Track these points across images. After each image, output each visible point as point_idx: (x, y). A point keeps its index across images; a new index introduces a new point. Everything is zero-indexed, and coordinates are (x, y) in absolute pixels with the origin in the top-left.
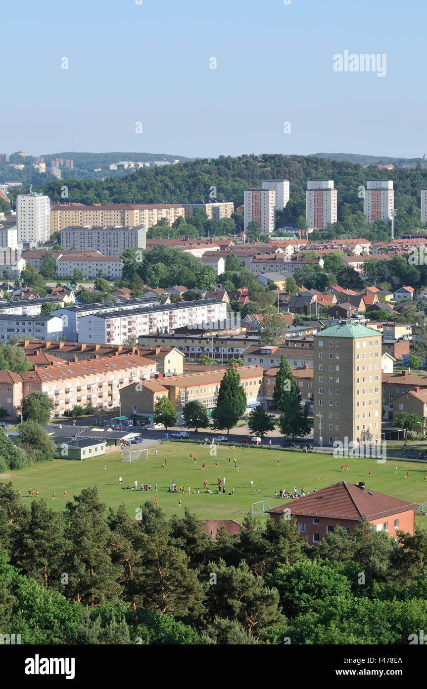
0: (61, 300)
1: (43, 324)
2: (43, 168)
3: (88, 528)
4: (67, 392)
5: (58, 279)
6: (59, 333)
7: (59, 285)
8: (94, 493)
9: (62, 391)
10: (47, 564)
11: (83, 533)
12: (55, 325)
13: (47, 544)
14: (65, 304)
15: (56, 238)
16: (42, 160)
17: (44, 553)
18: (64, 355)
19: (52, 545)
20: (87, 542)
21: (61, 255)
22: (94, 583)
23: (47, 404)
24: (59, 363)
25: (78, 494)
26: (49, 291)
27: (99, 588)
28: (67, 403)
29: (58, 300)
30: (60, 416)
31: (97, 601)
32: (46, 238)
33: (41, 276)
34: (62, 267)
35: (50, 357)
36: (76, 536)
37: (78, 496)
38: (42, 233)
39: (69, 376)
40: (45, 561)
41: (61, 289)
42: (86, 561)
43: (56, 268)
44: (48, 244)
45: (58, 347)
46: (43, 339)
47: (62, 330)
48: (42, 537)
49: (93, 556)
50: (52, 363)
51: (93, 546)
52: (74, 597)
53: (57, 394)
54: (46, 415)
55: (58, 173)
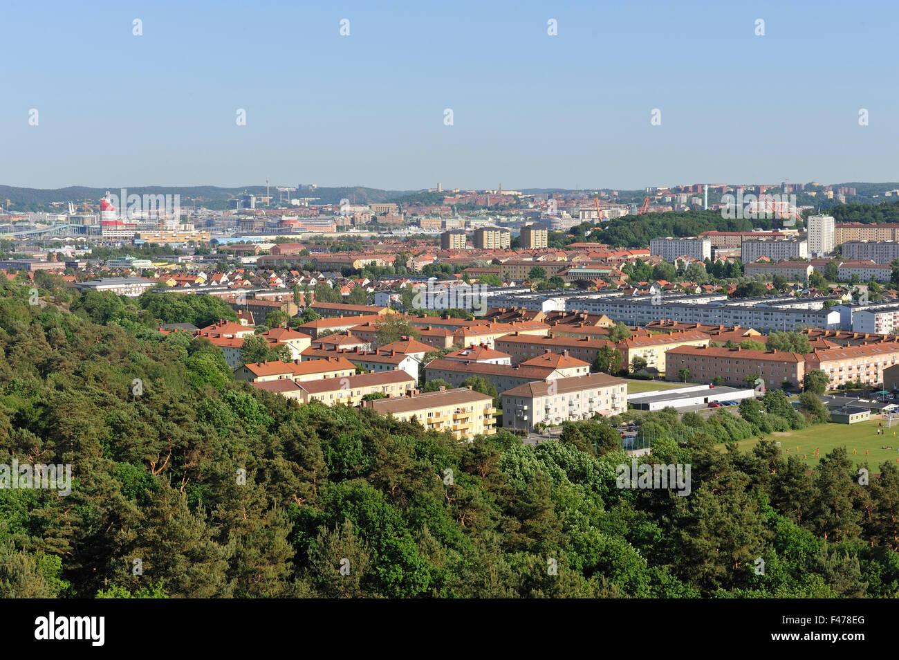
0: (840, 298)
1: (824, 317)
2: (831, 194)
3: (835, 480)
4: (840, 371)
5: (838, 281)
6: (837, 324)
7: (839, 287)
8: (843, 451)
9: (836, 370)
10: (800, 506)
11: (830, 483)
12: (834, 318)
13: (800, 491)
14: (843, 302)
15: (839, 250)
16: (831, 188)
17: (797, 499)
18: (839, 341)
19: (804, 491)
20: (833, 491)
21: (842, 263)
22: (837, 525)
23: (824, 380)
24: (834, 347)
25: (830, 452)
26: (831, 291)
27: (842, 529)
28: (840, 379)
29: (837, 298)
30: (834, 389)
31: (840, 539)
32: (831, 249)
33: (824, 279)
34: (842, 272)
35: (828, 343)
36: (824, 485)
37: (829, 454)
38: (828, 246)
39: (842, 358)
40: (798, 505)
41: (840, 289)
42: (832, 507)
43: (837, 273)
44: (832, 254)
45: (835, 335)
46: (824, 328)
47: (839, 322)
48: (795, 485)
49: (837, 503)
50: (829, 348)
51: (838, 494)
52: (821, 535)
53: (832, 372)
54: (822, 388)
55: (843, 199)
